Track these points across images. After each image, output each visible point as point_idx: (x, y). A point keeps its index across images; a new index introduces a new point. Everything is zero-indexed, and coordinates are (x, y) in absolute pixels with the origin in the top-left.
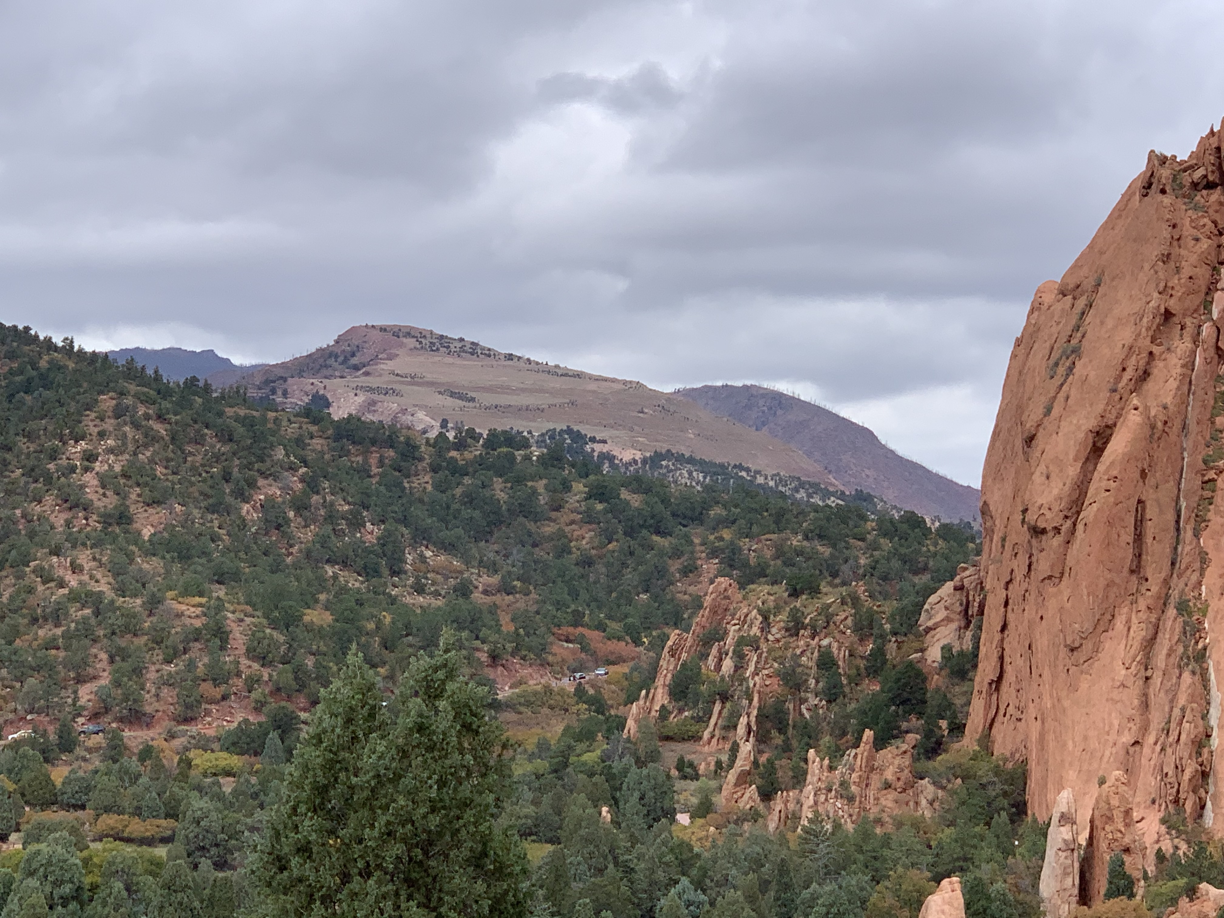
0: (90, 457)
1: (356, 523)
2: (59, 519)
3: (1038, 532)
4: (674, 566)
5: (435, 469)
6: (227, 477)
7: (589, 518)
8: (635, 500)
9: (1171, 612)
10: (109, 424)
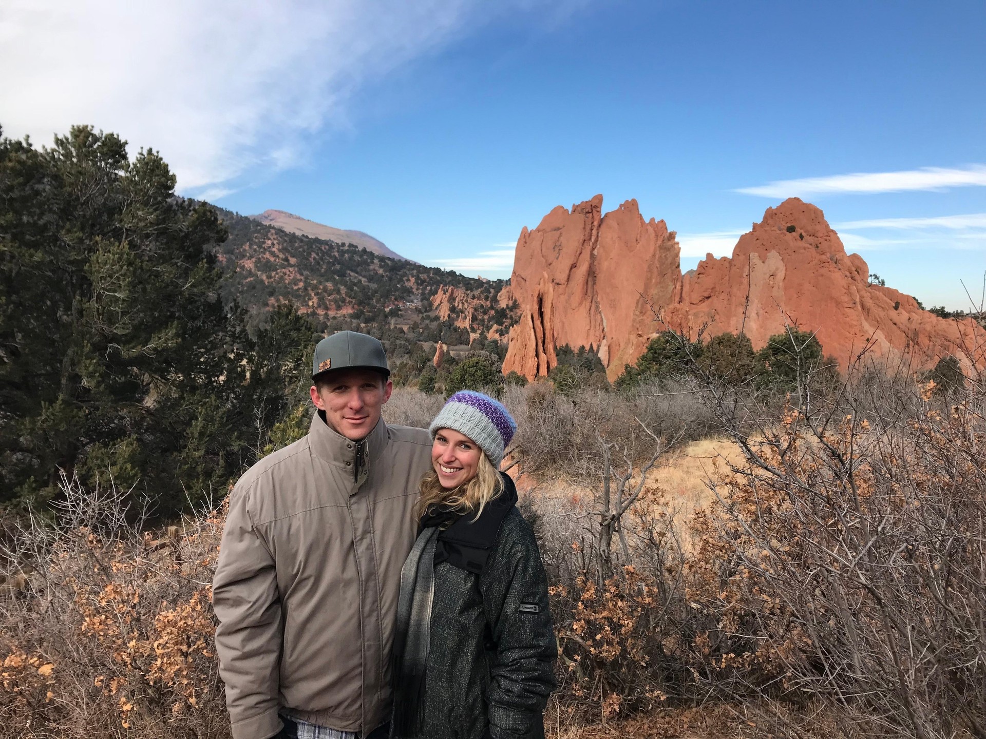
0: (273, 244)
1: (334, 265)
2: (272, 259)
3: (558, 284)
4: (405, 279)
5: (338, 251)
6: (304, 251)
7: (381, 266)
8: (389, 263)
9: (593, 303)
10: (275, 237)
